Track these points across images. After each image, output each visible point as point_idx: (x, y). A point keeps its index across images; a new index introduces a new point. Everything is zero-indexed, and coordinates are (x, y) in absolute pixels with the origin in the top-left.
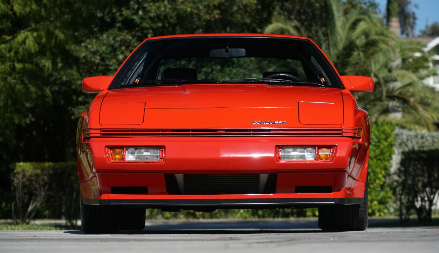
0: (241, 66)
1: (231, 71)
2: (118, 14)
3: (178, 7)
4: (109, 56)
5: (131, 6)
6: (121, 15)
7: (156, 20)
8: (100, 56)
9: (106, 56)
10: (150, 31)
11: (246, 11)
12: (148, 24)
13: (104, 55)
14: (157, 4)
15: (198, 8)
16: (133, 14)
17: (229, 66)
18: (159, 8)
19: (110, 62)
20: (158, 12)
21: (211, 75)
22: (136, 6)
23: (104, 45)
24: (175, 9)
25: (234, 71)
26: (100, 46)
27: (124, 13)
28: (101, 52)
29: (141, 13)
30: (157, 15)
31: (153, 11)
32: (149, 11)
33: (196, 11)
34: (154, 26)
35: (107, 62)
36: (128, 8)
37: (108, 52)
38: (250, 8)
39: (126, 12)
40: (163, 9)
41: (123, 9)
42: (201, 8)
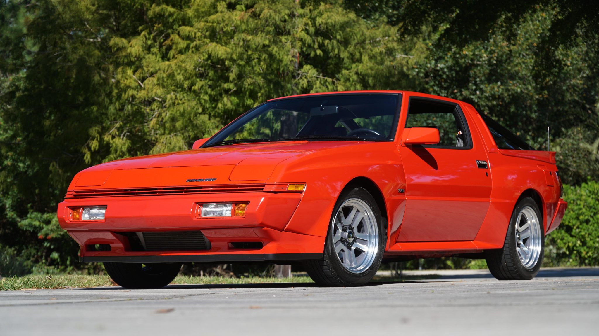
0: (569, 137)
1: (561, 141)
2: (459, 94)
3: (509, 88)
4: (452, 131)
5: (470, 87)
6: (461, 95)
7: (491, 98)
8: (444, 130)
9: (449, 130)
10: (486, 108)
11: (575, 91)
12: (485, 102)
13: (448, 129)
14: (491, 85)
15: (527, 89)
16: (471, 94)
17: (559, 137)
18: (493, 88)
19: (452, 135)
20: (492, 92)
21: (544, 145)
22: (474, 87)
23: (447, 122)
24: (508, 90)
25: (564, 141)
26: (444, 123)
27: (463, 93)
28: (445, 127)
29: (478, 92)
30: (491, 94)
31: (488, 91)
32: (486, 92)
33: (526, 91)
34: (490, 104)
35: (450, 136)
36: (468, 89)
37: (451, 127)
38: (578, 87)
39: (465, 93)
40: (496, 89)
41: (463, 90)
42: (530, 88)
